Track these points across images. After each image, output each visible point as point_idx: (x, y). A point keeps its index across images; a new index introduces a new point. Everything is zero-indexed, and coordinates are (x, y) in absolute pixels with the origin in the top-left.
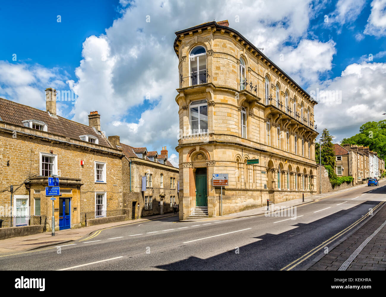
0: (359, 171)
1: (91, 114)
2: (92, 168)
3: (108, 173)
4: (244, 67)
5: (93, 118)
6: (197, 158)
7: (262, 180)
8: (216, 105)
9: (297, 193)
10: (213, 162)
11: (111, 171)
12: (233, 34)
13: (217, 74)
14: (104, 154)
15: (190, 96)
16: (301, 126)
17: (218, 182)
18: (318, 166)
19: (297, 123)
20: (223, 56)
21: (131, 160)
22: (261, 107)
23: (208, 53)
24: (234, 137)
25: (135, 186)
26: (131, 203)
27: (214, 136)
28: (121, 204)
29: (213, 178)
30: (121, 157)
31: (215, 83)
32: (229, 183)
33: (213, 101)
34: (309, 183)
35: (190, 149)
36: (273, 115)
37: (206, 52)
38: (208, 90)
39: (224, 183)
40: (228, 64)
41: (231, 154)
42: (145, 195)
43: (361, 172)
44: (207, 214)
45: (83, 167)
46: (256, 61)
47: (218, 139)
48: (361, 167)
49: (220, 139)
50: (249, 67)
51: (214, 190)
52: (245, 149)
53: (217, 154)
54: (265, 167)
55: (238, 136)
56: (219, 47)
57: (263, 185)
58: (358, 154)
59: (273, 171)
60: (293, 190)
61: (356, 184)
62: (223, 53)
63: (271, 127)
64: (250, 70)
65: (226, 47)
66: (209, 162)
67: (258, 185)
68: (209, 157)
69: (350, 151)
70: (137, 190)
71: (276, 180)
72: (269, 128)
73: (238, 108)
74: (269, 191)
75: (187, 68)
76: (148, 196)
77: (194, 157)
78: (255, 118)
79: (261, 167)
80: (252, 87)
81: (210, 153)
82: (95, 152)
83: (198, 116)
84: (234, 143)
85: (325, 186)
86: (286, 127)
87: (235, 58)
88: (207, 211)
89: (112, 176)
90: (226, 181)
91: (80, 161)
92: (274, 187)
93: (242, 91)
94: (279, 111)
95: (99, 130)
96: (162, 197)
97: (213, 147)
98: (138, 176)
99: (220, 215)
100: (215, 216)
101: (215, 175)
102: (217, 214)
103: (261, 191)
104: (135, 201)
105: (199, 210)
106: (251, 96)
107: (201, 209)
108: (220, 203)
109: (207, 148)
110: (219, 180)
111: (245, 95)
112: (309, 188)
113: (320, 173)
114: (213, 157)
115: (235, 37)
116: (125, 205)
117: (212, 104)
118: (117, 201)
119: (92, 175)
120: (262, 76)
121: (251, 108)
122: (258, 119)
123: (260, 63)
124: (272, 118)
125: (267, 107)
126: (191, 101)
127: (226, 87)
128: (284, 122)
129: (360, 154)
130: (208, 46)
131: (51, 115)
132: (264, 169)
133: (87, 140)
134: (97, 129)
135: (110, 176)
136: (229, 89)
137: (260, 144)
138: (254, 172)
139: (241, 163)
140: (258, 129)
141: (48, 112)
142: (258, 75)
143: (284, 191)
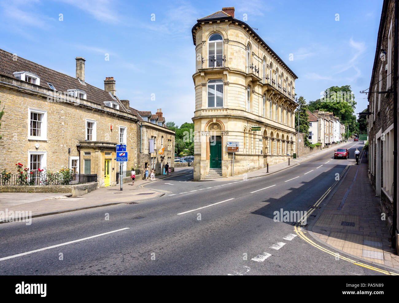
0: (325, 136)
1: (106, 79)
2: (118, 132)
3: (128, 136)
4: (249, 52)
5: (109, 84)
6: (213, 128)
7: (259, 146)
8: (230, 85)
9: (282, 157)
10: (227, 132)
11: (129, 134)
12: (244, 26)
13: (231, 59)
14: (125, 119)
15: (208, 76)
16: (287, 99)
17: (231, 149)
18: (297, 133)
19: (284, 97)
20: (236, 44)
21: (142, 124)
22: (260, 85)
23: (225, 41)
24: (242, 112)
25: (145, 148)
26: (145, 163)
27: (228, 111)
28: (136, 165)
29: (227, 145)
30: (136, 122)
31: (230, 66)
32: (240, 150)
33: (228, 82)
34: (290, 148)
35: (207, 120)
36: (268, 91)
37: (223, 39)
38: (225, 73)
39: (236, 150)
40: (240, 51)
41: (240, 125)
42: (152, 156)
43: (327, 137)
44: (221, 175)
45: (112, 132)
46: (257, 45)
47: (231, 113)
48: (327, 132)
49: (233, 113)
50: (253, 52)
51: (228, 155)
52: (250, 121)
53: (230, 125)
54: (262, 136)
55: (245, 110)
56: (233, 37)
57: (260, 151)
58: (325, 120)
59: (266, 138)
60: (279, 155)
61: (323, 148)
62: (236, 42)
63: (266, 102)
64: (253, 54)
65: (238, 37)
66: (224, 131)
67: (257, 151)
68: (224, 127)
69: (320, 117)
70: (146, 152)
71: (268, 146)
72: (265, 102)
73: (246, 87)
74: (264, 156)
75: (206, 51)
76: (153, 157)
77: (210, 127)
78: (256, 94)
79: (259, 135)
80: (256, 70)
81: (225, 124)
82: (119, 118)
83: (215, 92)
84: (243, 117)
85: (301, 151)
86: (276, 101)
87: (244, 45)
88: (221, 173)
89: (130, 139)
90: (237, 148)
91: (110, 126)
92: (267, 152)
93: (250, 74)
94: (273, 88)
95: (114, 95)
96: (163, 158)
97: (227, 119)
98: (147, 139)
99: (231, 176)
100: (228, 176)
101: (228, 143)
102: (229, 175)
103: (259, 156)
104: (147, 162)
105: (213, 172)
106: (256, 77)
107: (215, 171)
108: (231, 166)
109: (222, 120)
110: (232, 147)
111: (252, 76)
112: (290, 152)
113: (297, 139)
114: (227, 128)
115: (245, 28)
116: (139, 165)
117: (227, 84)
118: (133, 162)
119: (118, 139)
120: (261, 58)
121: (254, 86)
122: (258, 95)
123: (260, 47)
124: (266, 93)
125: (264, 85)
126: (209, 79)
127: (239, 70)
128: (275, 96)
129: (326, 120)
130: (225, 35)
131: (81, 82)
132: (261, 138)
133: (111, 106)
134: (113, 94)
135: (129, 140)
136: (240, 72)
137: (259, 116)
138: (254, 140)
139: (247, 133)
140: (257, 104)
141: (78, 79)
142: (259, 57)
143: (273, 156)
